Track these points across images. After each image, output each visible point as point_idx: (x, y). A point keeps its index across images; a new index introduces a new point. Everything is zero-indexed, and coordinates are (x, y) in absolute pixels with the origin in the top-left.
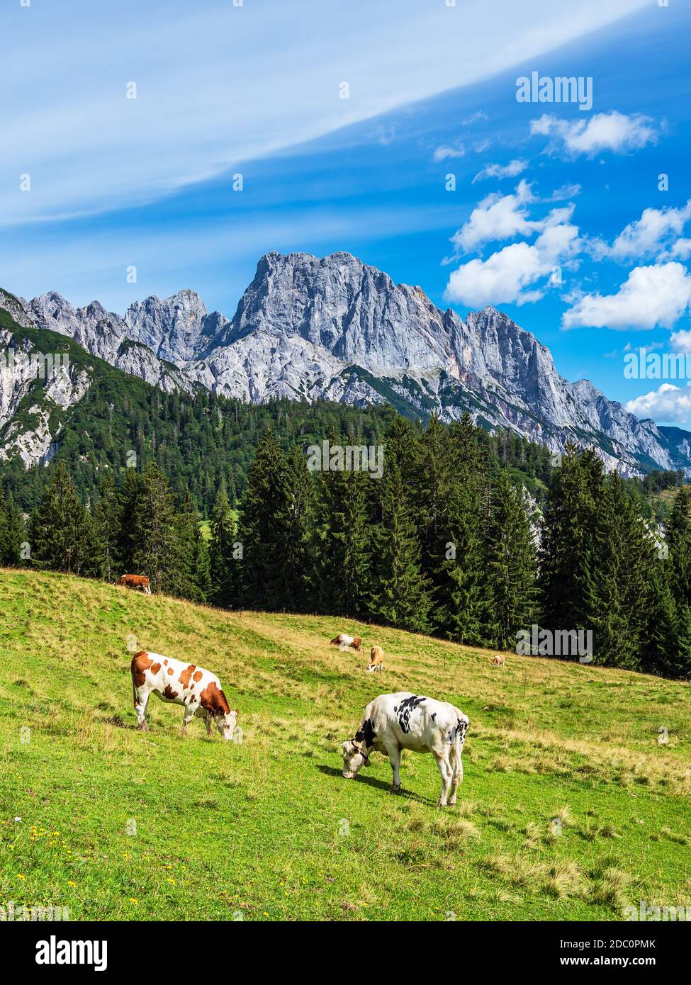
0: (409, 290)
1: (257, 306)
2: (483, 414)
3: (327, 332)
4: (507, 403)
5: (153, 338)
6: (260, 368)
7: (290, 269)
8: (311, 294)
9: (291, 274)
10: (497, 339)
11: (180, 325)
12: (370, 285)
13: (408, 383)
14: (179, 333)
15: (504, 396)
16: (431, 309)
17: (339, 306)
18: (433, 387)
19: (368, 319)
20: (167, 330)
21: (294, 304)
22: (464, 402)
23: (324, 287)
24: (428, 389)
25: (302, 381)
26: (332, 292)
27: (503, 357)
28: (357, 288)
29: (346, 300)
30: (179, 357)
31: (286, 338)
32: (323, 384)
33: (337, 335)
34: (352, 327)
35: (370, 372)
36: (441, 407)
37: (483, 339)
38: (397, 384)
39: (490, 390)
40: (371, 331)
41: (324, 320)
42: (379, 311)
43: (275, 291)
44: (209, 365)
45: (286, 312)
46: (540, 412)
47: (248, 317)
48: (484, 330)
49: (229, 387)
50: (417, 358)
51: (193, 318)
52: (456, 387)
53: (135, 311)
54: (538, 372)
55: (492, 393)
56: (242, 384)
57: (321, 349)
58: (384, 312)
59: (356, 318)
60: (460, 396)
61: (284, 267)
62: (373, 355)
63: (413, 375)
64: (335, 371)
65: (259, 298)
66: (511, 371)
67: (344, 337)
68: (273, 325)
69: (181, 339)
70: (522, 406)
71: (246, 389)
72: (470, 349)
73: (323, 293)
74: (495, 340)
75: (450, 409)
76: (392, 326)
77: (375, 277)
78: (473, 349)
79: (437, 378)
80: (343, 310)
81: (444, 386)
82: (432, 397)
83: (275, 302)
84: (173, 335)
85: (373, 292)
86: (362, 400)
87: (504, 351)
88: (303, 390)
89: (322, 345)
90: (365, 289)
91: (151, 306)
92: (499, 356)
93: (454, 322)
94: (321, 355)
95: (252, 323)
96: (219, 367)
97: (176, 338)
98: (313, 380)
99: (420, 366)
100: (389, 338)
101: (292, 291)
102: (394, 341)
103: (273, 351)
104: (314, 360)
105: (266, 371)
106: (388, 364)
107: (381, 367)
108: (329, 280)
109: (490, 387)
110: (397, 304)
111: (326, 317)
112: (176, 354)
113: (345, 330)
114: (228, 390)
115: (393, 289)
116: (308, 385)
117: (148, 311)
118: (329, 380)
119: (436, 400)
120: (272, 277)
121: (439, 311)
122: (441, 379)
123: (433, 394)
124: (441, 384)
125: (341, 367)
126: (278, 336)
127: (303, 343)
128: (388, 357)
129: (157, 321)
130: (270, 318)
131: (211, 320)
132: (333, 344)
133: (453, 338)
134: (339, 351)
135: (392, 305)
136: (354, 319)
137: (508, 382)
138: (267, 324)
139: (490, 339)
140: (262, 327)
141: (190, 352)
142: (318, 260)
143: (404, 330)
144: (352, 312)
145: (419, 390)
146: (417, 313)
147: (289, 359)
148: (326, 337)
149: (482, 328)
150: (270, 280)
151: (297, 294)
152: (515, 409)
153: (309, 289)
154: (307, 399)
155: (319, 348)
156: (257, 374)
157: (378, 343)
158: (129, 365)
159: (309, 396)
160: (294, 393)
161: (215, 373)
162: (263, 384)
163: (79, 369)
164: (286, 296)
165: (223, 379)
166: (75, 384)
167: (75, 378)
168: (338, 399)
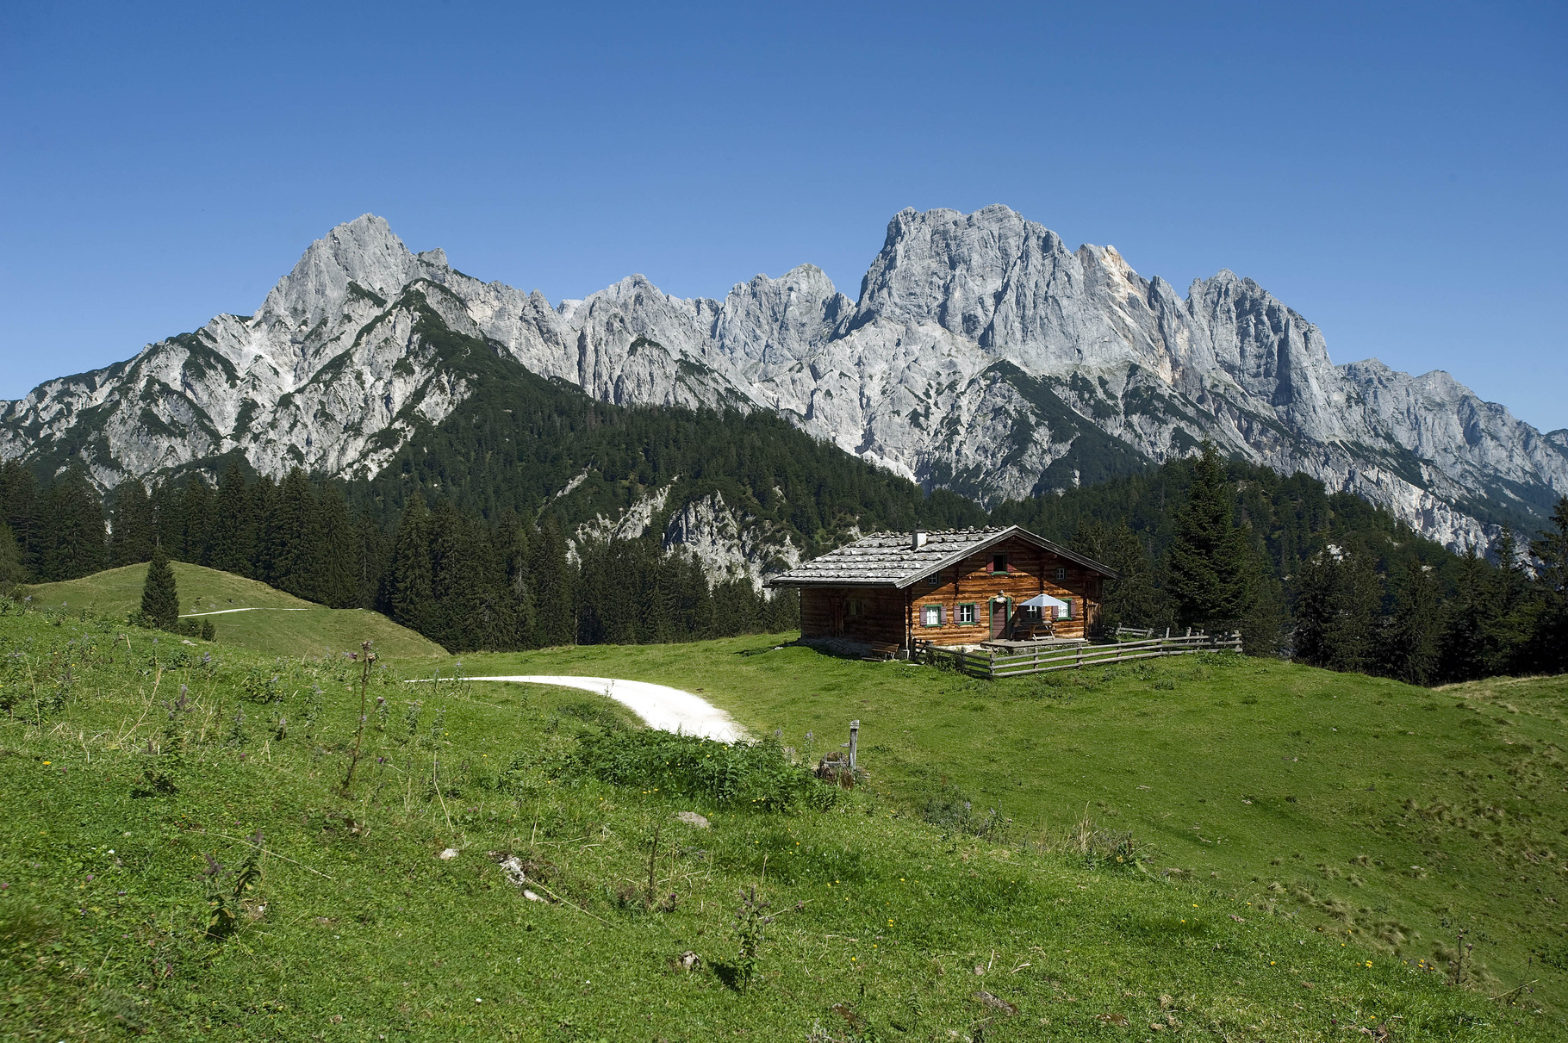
0: (1096, 251)
1: (882, 283)
2: (1183, 424)
3: (970, 315)
4: (1239, 409)
5: (758, 331)
6: (878, 368)
7: (927, 232)
8: (953, 266)
9: (928, 237)
10: (1234, 316)
11: (793, 312)
12: (1031, 249)
13: (1079, 384)
14: (791, 323)
15: (1235, 399)
16: (1129, 277)
17: (990, 280)
18: (1116, 388)
19: (1025, 296)
20: (777, 320)
21: (929, 280)
22: (1156, 409)
23: (970, 256)
24: (1106, 392)
25: (929, 385)
26: (980, 260)
27: (1242, 342)
28: (1015, 254)
29: (999, 270)
30: (789, 355)
31: (914, 325)
32: (958, 387)
34: (1002, 307)
35: (1023, 368)
36: (1122, 417)
37: (1214, 316)
38: (1062, 385)
39: (1215, 390)
40: (1030, 313)
41: (967, 299)
42: (1043, 285)
43: (905, 263)
44: (809, 366)
45: (918, 291)
46: (1291, 421)
47: (871, 298)
48: (1215, 304)
49: (831, 394)
50: (1096, 347)
52: (1149, 388)
53: (738, 295)
54: (1289, 362)
55: (1218, 395)
56: (849, 390)
57: (962, 339)
58: (1048, 286)
59: (1010, 296)
60: (1151, 400)
61: (919, 229)
62: (1031, 344)
63: (1088, 372)
64: (977, 369)
65: (886, 272)
66: (1251, 363)
67: (993, 322)
68: (901, 308)
69: (792, 331)
70: (1264, 413)
71: (856, 397)
72: (1186, 333)
73: (968, 262)
74: (1230, 318)
75: (1135, 419)
76: (1059, 305)
77: (1039, 237)
78: (1191, 332)
79: (1122, 376)
80: (996, 284)
81: (1130, 387)
82: (1110, 402)
83: (904, 278)
84: (783, 326)
85: (1036, 259)
86: (1000, 408)
87: (1243, 333)
88: (929, 397)
89: (964, 334)
90: (1025, 256)
91: (758, 289)
92: (1235, 340)
93: (1163, 295)
94: (962, 347)
95: (874, 307)
96: (821, 368)
97: (788, 329)
98: (945, 381)
99: (1099, 360)
100: (1055, 322)
101: (928, 261)
102: (1061, 325)
103: (897, 343)
104: (949, 355)
105: (884, 372)
106: (1052, 357)
107: (1042, 362)
108: (976, 244)
109: (1215, 386)
110: (1067, 275)
111: (971, 295)
112: (786, 352)
113: (995, 313)
114: (828, 398)
115: (1062, 252)
116: (937, 389)
117: (754, 295)
118: (967, 381)
119: (1116, 405)
120: (903, 243)
121: (1141, 279)
122: (1129, 377)
123: (1112, 396)
124: (1127, 384)
125: (984, 364)
126: (905, 323)
127: (937, 331)
128: (1052, 348)
129: (764, 309)
130: (897, 300)
131: (833, 306)
132: (979, 332)
133: (1161, 318)
134: (984, 340)
135: (1060, 275)
136: (1006, 297)
137: (1247, 379)
138: (893, 307)
139: (1224, 317)
140: (886, 311)
141: (803, 348)
142: (964, 218)
143: (1076, 309)
144: (1006, 286)
145: (1092, 392)
146: (1108, 285)
147: (917, 354)
148: (969, 321)
149: (1213, 302)
150: (900, 248)
151: (934, 265)
152: (1251, 417)
153: (950, 258)
154: (933, 409)
155: (959, 337)
156: (871, 377)
157: (1039, 329)
158: (635, 369)
159: (936, 404)
160: (915, 401)
161: (816, 375)
162: (878, 390)
163: (459, 378)
164: (919, 269)
165: (824, 384)
166: (452, 395)
167: (453, 389)
168: (973, 409)
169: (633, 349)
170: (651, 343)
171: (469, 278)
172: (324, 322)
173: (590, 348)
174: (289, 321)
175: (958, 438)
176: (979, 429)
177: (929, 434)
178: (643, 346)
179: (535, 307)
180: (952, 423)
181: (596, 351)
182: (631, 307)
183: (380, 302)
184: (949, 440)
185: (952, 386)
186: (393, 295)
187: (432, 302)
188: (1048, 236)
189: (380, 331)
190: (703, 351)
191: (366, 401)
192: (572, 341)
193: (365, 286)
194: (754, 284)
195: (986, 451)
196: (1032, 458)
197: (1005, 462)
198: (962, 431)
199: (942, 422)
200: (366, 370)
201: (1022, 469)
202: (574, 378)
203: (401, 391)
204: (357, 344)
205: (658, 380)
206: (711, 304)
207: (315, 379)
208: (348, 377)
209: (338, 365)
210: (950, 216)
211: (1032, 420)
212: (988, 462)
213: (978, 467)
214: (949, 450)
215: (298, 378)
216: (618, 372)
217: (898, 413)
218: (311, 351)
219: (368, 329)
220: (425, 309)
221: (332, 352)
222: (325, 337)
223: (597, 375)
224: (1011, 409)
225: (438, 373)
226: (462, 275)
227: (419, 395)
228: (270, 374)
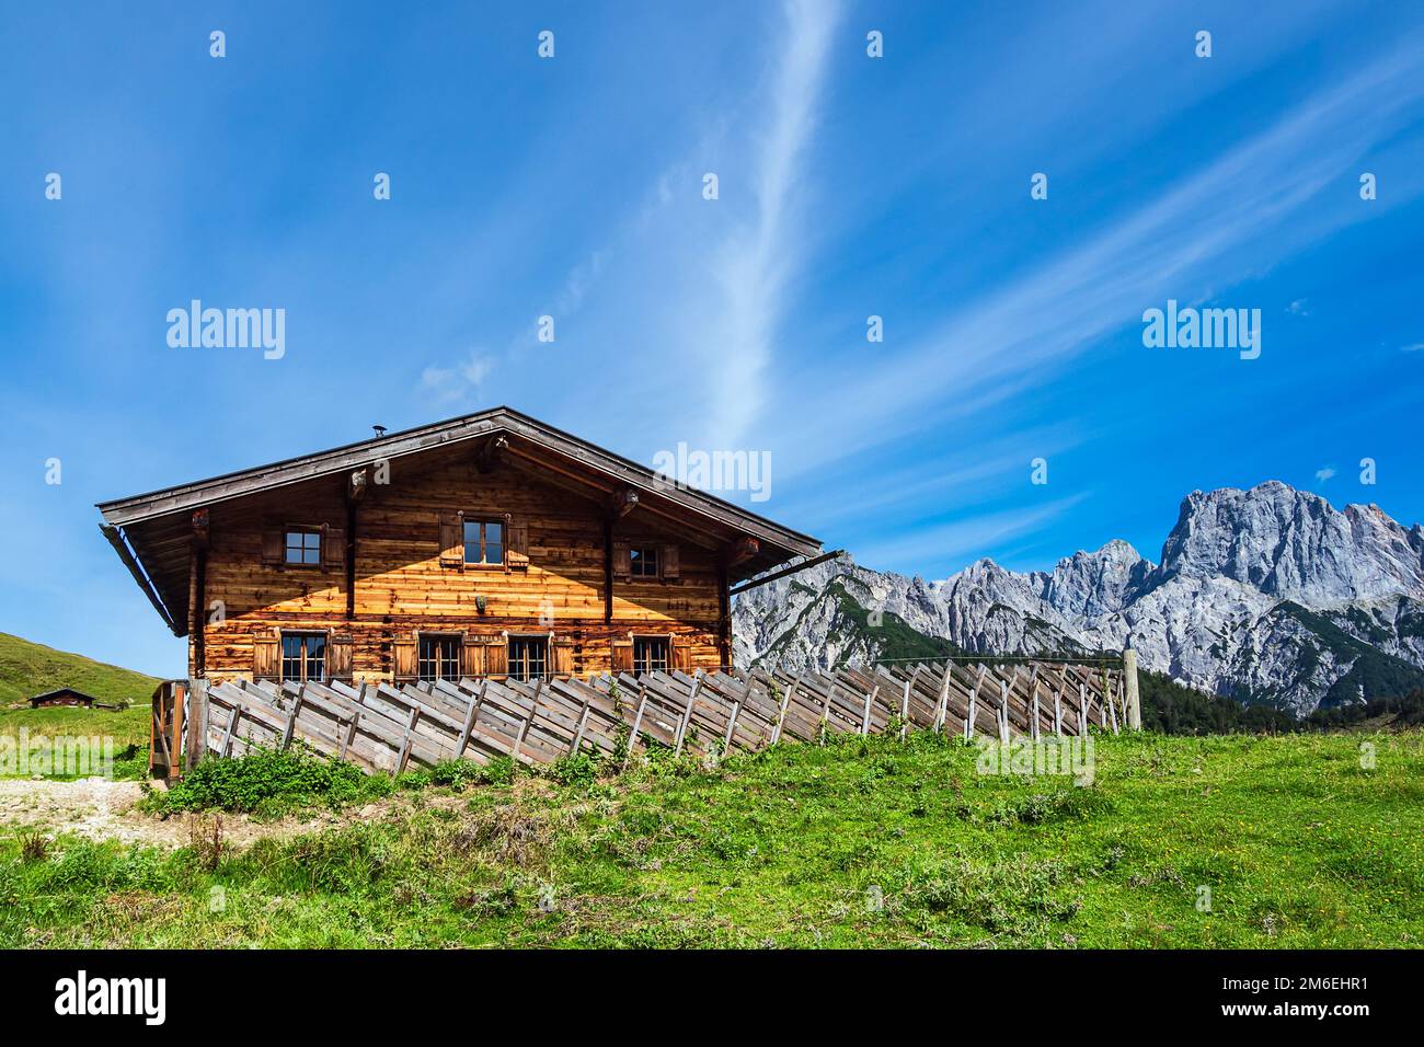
0: (1360, 508)
1: (1179, 549)
3: (1255, 567)
5: (1080, 593)
6: (1180, 614)
7: (1213, 506)
8: (1236, 530)
9: (1215, 511)
11: (1107, 576)
12: (1302, 513)
13: (1356, 615)
14: (1107, 585)
16: (1392, 527)
17: (1269, 539)
18: (1389, 616)
19: (1301, 549)
20: (1095, 583)
21: (1218, 543)
23: (1251, 520)
24: (1380, 620)
25: (1225, 624)
26: (1260, 525)
28: (1288, 516)
29: (1277, 531)
30: (1107, 609)
31: (1208, 579)
32: (1249, 624)
33: (1266, 570)
34: (1283, 560)
35: (1305, 606)
36: (1397, 639)
38: (1340, 617)
40: (1306, 562)
41: (1251, 555)
42: (1316, 539)
43: (1197, 532)
44: (1125, 616)
45: (1209, 552)
47: (1170, 562)
49: (1143, 637)
50: (1368, 585)
51: (1122, 568)
53: (1063, 567)
56: (1159, 633)
57: (1250, 588)
58: (1320, 540)
59: (1289, 550)
61: (1206, 506)
62: (1311, 589)
63: (1363, 606)
64: (1265, 609)
65: (1181, 541)
67: (1275, 571)
68: (1196, 567)
69: (1108, 591)
71: (1164, 637)
73: (1250, 527)
75: (1409, 640)
76: (1331, 554)
77: (1309, 503)
79: (1394, 607)
80: (1274, 541)
81: (1402, 615)
82: (1385, 628)
83: (1197, 544)
84: (1101, 588)
85: (1307, 520)
86: (1288, 639)
88: (1226, 633)
89: (1250, 583)
90: (1298, 517)
91: (1078, 561)
94: (1250, 593)
95: (1173, 568)
96: (1135, 616)
97: (1104, 590)
98: (1238, 621)
99: (1371, 595)
100: (1329, 567)
101: (1215, 529)
102: (1335, 570)
103: (1195, 594)
104: (1240, 600)
105: (1186, 617)
106: (1329, 595)
107: (1320, 600)
108: (1256, 513)
110: (1336, 530)
111: (1254, 552)
112: (1104, 607)
113: (1276, 564)
114: (1142, 640)
115: (1331, 513)
116: (1232, 627)
117: (1075, 566)
118: (1257, 620)
119: (1390, 630)
120: (1194, 517)
121: (1402, 528)
122: (1400, 606)
123: (1386, 623)
124: (1399, 613)
125: (1272, 604)
126: (1202, 578)
127: (1228, 583)
128: (1329, 588)
129: (1084, 576)
130: (1192, 560)
131: (1139, 569)
132: (1263, 580)
134: (1269, 586)
135: (1331, 530)
136: (1285, 552)
138: (1190, 567)
140: (1185, 569)
141: (1118, 603)
142: (1244, 494)
143: (1347, 557)
144: (1284, 543)
145: (1368, 621)
146: (1373, 534)
147: (1212, 601)
148: (1255, 574)
150: (1192, 521)
151: (1221, 532)
153: (1234, 525)
154: (1230, 643)
155: (1247, 587)
156: (1175, 621)
157: (1316, 574)
158: (993, 628)
159: (1232, 639)
160: (1214, 638)
161: (1130, 622)
162: (1182, 630)
163: (873, 641)
164: (1209, 536)
165: (1138, 629)
166: (869, 653)
167: (869, 649)
168: (1264, 640)
169: (990, 614)
170: (1005, 608)
171: (870, 571)
172: (776, 609)
173: (959, 613)
174: (753, 610)
175: (1254, 664)
176: (1271, 656)
177: (1227, 662)
178: (998, 609)
179: (918, 588)
180: (1246, 653)
181: (963, 616)
182: (985, 583)
183: (813, 593)
184: (1246, 665)
185: (1244, 624)
186: (820, 588)
187: (848, 590)
188: (1317, 502)
189: (815, 612)
190: (1042, 610)
191: (807, 661)
192: (944, 609)
193: (802, 583)
194: (1075, 558)
195: (1278, 674)
196: (1319, 677)
197: (1296, 681)
198: (1255, 657)
199: (1238, 653)
200: (807, 640)
201: (1311, 687)
202: (948, 636)
203: (833, 652)
204: (799, 623)
205: (1011, 634)
206: (1043, 576)
207: (773, 648)
208: (795, 646)
209: (788, 637)
210: (1231, 493)
211: (1317, 646)
212: (1281, 682)
213: (1272, 685)
214: (1246, 674)
215: (759, 649)
216: (980, 630)
217: (1200, 647)
218: (768, 629)
219: (807, 611)
220: (844, 595)
221: (782, 629)
222: (777, 620)
223: (964, 633)
224: (1297, 638)
225: (858, 638)
226: (865, 570)
227: (845, 655)
228: (742, 646)
